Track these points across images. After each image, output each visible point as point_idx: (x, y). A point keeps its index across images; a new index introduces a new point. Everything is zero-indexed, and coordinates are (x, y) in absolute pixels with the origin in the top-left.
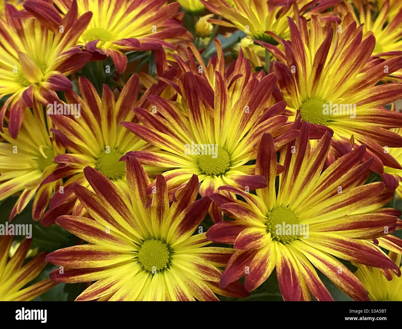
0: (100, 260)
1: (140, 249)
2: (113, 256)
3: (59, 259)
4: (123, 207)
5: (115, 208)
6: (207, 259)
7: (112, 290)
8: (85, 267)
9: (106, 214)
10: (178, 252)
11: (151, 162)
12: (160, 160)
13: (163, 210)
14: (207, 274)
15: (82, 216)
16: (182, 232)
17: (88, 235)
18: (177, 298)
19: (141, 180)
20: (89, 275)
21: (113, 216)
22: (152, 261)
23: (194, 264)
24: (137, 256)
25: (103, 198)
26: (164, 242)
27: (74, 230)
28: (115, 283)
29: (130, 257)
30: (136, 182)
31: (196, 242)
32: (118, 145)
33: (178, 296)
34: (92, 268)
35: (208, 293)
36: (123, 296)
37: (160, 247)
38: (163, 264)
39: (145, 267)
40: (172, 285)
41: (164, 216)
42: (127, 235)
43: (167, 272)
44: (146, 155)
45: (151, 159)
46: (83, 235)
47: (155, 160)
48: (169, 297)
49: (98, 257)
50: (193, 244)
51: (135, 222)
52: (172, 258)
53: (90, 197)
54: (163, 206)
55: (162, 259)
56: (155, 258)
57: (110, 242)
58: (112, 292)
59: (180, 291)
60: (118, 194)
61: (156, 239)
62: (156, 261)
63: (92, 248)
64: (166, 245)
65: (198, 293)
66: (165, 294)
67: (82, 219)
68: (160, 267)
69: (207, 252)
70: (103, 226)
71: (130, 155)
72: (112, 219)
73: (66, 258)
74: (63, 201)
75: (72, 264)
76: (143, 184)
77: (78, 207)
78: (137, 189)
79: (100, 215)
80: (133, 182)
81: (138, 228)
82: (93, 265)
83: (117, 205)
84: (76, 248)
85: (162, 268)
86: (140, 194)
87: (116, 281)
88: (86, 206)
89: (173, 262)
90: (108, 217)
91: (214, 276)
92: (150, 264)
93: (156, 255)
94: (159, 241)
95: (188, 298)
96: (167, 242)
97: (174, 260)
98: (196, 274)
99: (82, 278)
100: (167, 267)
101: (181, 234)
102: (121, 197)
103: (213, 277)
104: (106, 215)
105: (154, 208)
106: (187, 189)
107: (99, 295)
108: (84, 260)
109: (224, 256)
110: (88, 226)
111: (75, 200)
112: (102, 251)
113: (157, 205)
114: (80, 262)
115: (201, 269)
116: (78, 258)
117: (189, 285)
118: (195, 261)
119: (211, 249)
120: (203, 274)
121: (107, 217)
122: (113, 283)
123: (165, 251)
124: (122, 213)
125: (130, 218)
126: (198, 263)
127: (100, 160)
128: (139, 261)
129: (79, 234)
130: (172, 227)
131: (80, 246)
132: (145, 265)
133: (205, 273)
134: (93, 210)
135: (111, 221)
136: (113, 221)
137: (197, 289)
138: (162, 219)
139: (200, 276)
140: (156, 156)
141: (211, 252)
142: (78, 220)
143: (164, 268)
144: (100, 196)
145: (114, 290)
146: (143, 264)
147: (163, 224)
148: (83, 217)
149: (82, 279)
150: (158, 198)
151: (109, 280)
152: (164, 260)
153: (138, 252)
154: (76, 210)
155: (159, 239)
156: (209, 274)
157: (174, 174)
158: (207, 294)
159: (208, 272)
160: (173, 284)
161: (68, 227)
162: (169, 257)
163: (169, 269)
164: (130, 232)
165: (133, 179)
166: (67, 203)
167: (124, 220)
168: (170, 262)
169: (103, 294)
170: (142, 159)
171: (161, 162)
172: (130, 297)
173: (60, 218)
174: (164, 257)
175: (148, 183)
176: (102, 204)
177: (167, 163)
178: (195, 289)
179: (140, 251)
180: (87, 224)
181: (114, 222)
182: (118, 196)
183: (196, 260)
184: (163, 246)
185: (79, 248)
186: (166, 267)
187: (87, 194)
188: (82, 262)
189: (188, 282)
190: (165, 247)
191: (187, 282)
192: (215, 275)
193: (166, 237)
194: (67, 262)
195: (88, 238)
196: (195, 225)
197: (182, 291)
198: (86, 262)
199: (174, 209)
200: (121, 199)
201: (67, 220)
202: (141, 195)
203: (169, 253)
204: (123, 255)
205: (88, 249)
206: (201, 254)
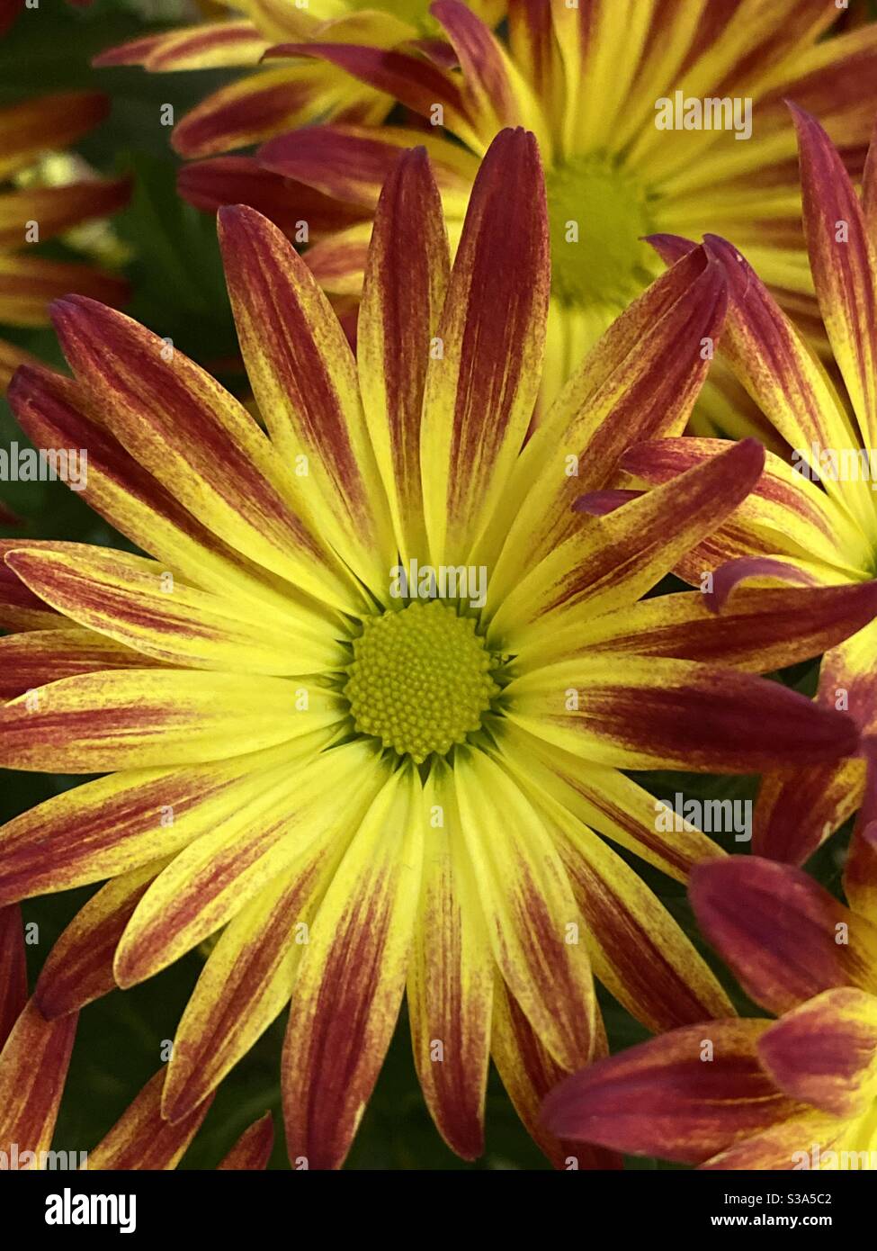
0: (229, 502)
1: (397, 612)
2: (290, 536)
3: (98, 352)
4: (493, 411)
5: (462, 387)
6: (584, 899)
7: (164, 648)
8: (157, 474)
9: (413, 375)
10: (508, 759)
11: (761, 361)
12: (794, 386)
13: (618, 575)
14: (535, 969)
15: (330, 296)
16: (600, 717)
17: (277, 377)
18: (343, 918)
19: (662, 388)
20: (146, 510)
21: (427, 406)
22: (396, 694)
23: (527, 876)
24: (363, 618)
25: (461, 308)
26: (501, 676)
27: (249, 307)
28: (199, 634)
29: (339, 601)
30: (633, 377)
31: (613, 805)
32: (673, 187)
33: (355, 915)
34: (175, 500)
35: (471, 1041)
36: (178, 706)
37: (469, 679)
38: (418, 742)
39: (353, 688)
40: (376, 849)
41: (596, 600)
42: (404, 517)
43: (406, 779)
44: (765, 317)
45: (770, 351)
46: (263, 361)
47: (777, 366)
48: (324, 876)
49: (234, 486)
50: (593, 799)
51: (477, 507)
52: (466, 755)
53: (419, 256)
54: (635, 562)
55: (433, 724)
56: (416, 695)
57: (327, 482)
58: (154, 655)
59: (380, 909)
60: (528, 350)
61: (484, 634)
62: (408, 708)
63: (246, 437)
64: (496, 690)
65: (431, 989)
66: (322, 853)
67: (319, 300)
68: (398, 741)
69: (612, 880)
70: (360, 397)
71: (718, 255)
72: (412, 411)
73: (125, 376)
74: (321, 178)
75: (124, 419)
76: (648, 409)
77: (347, 252)
78: (611, 404)
79: (387, 351)
80: (626, 363)
81: (464, 531)
82: (187, 495)
83: (480, 383)
84: (193, 375)
85: (400, 751)
86: (597, 435)
87: (210, 631)
88: (376, 273)
89: (461, 775)
90: (408, 392)
91: (555, 1013)
92: (378, 694)
93: (429, 690)
94: (486, 655)
95: (383, 966)
96: (508, 689)
97: (466, 769)
98: (495, 914)
99: (112, 495)
100: (420, 767)
101: (589, 723)
102: (523, 370)
103: (546, 1013)
104: (407, 376)
105: (597, 534)
106: (795, 603)
107: (103, 616)
108: (183, 447)
109: (659, 966)
110: (311, 349)
111: (356, 216)
112: (271, 481)
113: (622, 537)
114: (159, 439)
115: (530, 925)
116: (166, 417)
117: (430, 918)
118: (543, 875)
119: (638, 891)
120: (520, 954)
121: (403, 384)
122: (194, 627)
123: (472, 710)
124: (465, 427)
125: (475, 473)
126: (544, 897)
127: (565, 176)
128: (355, 643)
129: (255, 342)
130: (586, 661)
131: (213, 385)
132: (358, 676)
133: (532, 958)
134: (384, 310)
135: (402, 414)
136: (408, 419)
137: (444, 976)
138: (580, 600)
139: (504, 945)
140: (792, 356)
141: (630, 900)
142: (297, 288)
143: (404, 758)
144: (459, 289)
145: (168, 654)
146: (356, 666)
147: (563, 617)
148: (324, 298)
149: (108, 499)
150: (653, 521)
151: (191, 597)
152: (439, 735)
153: (382, 609)
154: (332, 255)
155: (494, 646)
156: (544, 980)
157: (790, 494)
158: (465, 1039)
159: (547, 973)
160: (383, 852)
161: (240, 277)
162: (461, 740)
163: (424, 781)
164: (422, 516)
165: (641, 354)
166: (328, 198)
167: (447, 461)
168: (449, 758)
169: (120, 630)
170: (741, 317)
171: (788, 397)
172: (194, 734)
173: (248, 214)
174: (445, 724)
175: (669, 424)
176: (434, 323)
177: (800, 422)
178: (438, 959)
179: (388, 613)
180: (317, 338)
181: (408, 429)
182: (518, 354)
183: (549, 873)
184: (484, 684)
185: (202, 385)
186: (419, 760)
187: (425, 233)
188: (165, 448)
189: (437, 903)
190: (484, 692)
191: (432, 898)
192: (564, 1018)
193: (525, 668)
194: (113, 392)
195: (266, 388)
196: (676, 758)
197: (386, 918)
198: (180, 459)
199: (661, 614)
200: (514, 379)
201: (266, 248)
202: (601, 441)
203: (477, 727)
204: (320, 567)
205: (230, 426)
206: (579, 863)
